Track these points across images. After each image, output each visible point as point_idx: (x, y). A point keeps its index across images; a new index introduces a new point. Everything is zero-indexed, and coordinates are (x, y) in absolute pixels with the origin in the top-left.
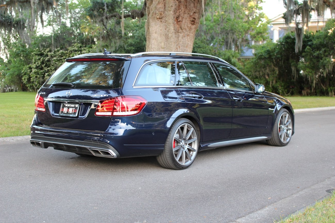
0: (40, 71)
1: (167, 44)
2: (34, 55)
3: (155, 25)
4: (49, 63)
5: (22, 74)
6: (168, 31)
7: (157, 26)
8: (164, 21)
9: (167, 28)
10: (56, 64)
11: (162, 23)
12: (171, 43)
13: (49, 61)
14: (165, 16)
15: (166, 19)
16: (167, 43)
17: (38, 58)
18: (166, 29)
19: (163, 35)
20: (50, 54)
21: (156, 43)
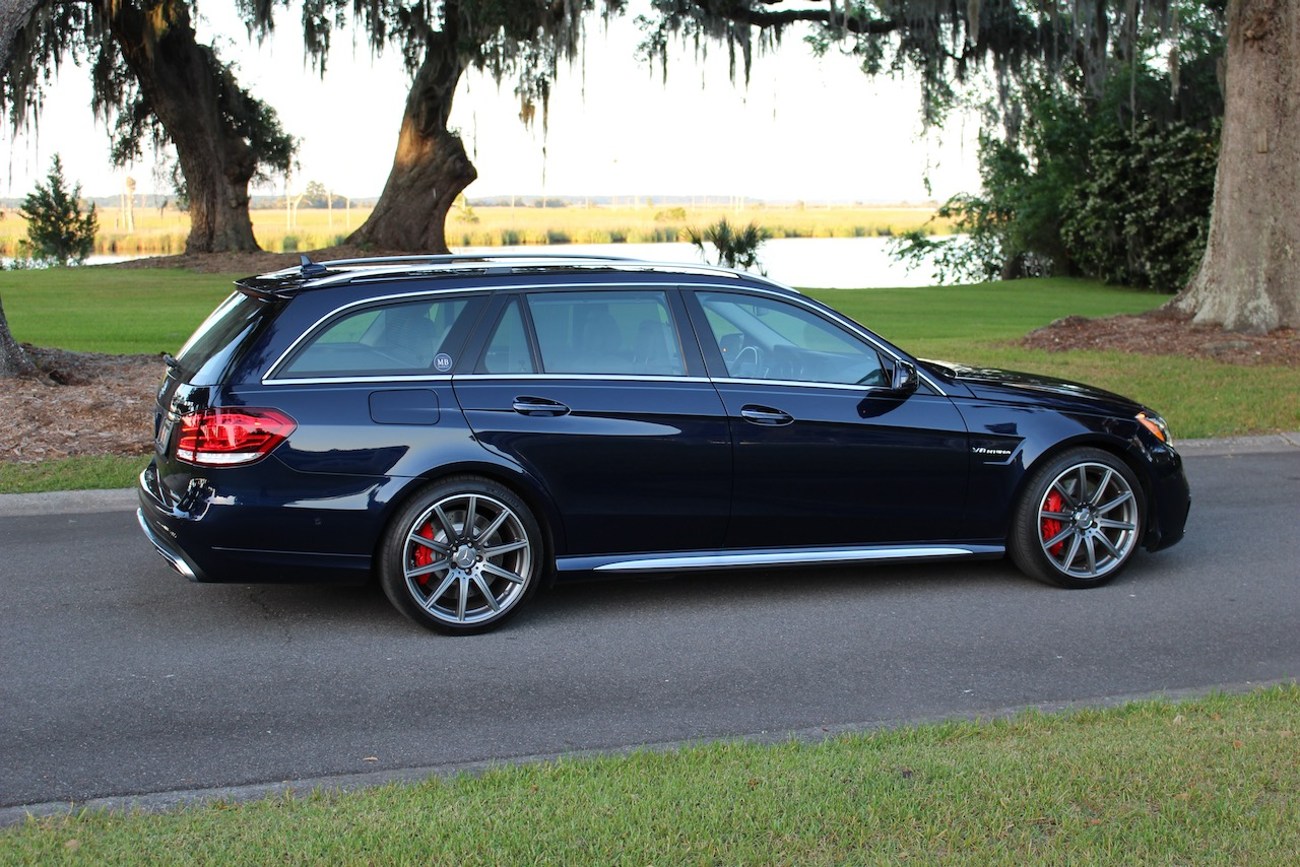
0: (1110, 207)
1: (1279, 136)
2: (1099, 146)
3: (1240, 63)
4: (1144, 176)
5: (1062, 214)
6: (1285, 86)
7: (1248, 69)
8: (1270, 47)
9: (1284, 76)
10: (1163, 179)
11: (1263, 55)
12: (1293, 134)
13: (1143, 167)
14: (1277, 29)
15: (1280, 41)
16: (1281, 134)
17: (1108, 158)
18: (1277, 80)
19: (1267, 102)
20: (1147, 145)
21: (1239, 135)
